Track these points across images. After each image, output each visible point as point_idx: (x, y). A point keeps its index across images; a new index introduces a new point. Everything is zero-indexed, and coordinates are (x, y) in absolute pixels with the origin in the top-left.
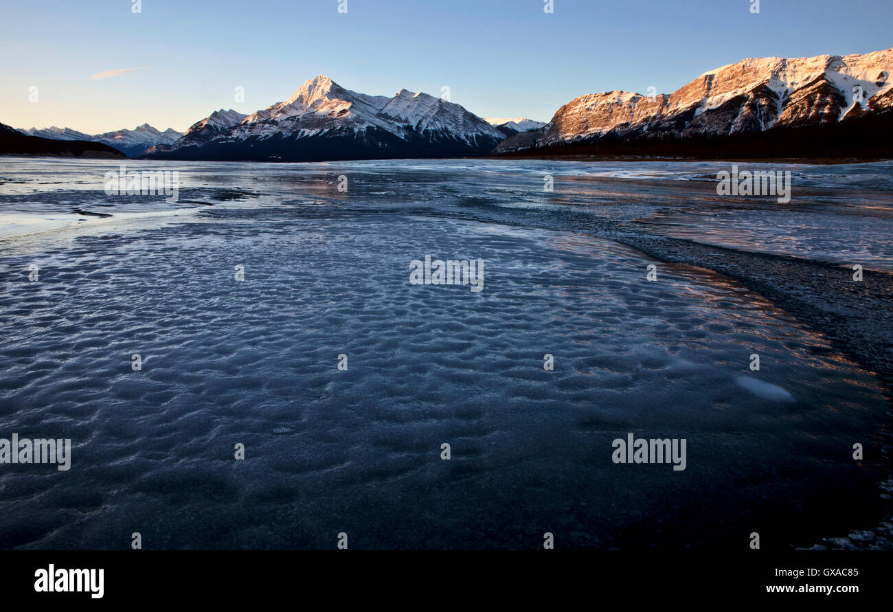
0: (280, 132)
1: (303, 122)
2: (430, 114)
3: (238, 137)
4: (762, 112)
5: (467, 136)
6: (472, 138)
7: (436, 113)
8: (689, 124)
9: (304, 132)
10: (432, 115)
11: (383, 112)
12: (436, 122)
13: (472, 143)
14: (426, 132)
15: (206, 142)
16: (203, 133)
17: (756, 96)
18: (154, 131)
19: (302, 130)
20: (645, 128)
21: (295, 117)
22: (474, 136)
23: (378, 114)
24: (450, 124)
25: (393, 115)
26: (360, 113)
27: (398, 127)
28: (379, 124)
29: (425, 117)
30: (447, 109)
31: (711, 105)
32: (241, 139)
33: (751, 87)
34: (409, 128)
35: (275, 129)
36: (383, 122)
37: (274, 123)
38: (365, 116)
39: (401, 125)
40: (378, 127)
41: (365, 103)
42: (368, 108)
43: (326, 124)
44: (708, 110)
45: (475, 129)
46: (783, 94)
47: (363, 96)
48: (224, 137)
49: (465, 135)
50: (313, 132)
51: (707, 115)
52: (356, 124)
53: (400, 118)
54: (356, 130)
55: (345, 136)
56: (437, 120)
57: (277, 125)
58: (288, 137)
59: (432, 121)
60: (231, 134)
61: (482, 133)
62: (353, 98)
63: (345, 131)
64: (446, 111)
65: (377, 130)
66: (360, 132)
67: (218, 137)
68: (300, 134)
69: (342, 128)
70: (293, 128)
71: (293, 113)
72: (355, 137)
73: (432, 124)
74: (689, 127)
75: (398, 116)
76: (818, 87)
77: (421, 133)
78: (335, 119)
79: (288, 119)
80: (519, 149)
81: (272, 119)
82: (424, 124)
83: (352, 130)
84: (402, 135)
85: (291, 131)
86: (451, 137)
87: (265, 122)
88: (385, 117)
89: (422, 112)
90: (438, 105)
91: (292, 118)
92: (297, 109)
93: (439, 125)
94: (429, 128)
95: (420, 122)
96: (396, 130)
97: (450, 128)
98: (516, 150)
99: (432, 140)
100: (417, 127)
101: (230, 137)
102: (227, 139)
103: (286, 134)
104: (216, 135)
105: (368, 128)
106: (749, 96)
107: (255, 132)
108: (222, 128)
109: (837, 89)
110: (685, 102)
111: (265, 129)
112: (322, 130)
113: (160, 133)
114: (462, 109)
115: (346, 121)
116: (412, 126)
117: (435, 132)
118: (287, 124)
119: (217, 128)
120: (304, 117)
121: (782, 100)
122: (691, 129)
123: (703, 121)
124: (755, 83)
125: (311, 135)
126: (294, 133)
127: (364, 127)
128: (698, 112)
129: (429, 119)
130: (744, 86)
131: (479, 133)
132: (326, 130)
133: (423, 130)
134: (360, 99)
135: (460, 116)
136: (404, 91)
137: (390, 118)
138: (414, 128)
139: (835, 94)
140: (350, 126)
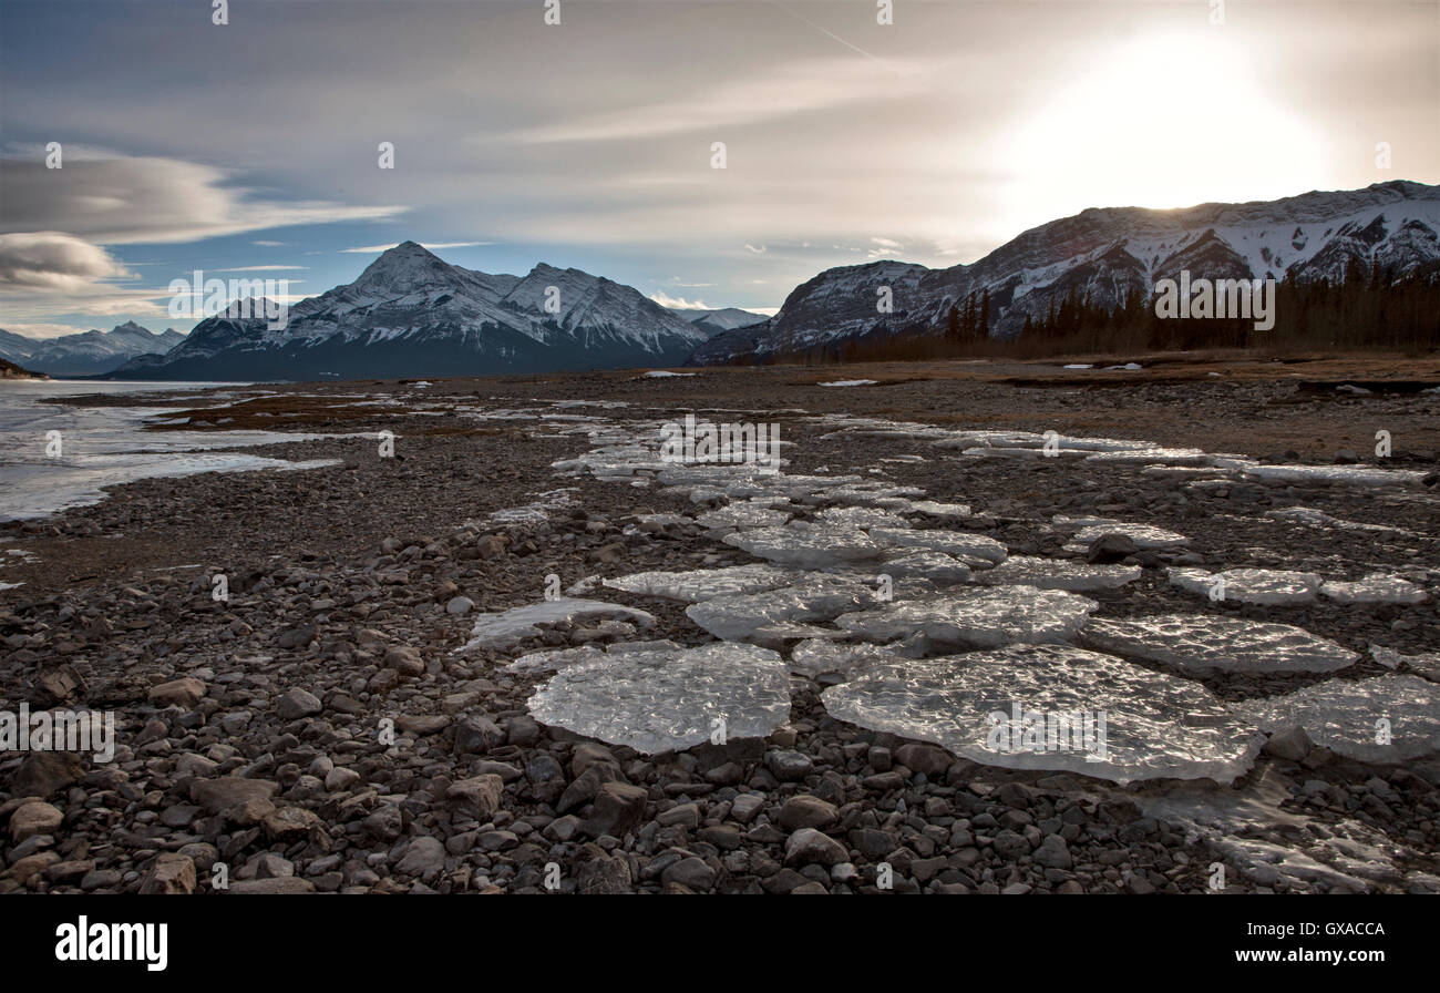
0: (341, 334)
1: (379, 317)
2: (584, 302)
3: (272, 342)
4: (1123, 291)
5: (644, 337)
6: (653, 339)
7: (596, 302)
8: (1006, 312)
9: (380, 333)
10: (587, 304)
11: (510, 300)
12: (595, 315)
13: (654, 347)
14: (579, 330)
15: (220, 349)
16: (215, 335)
17: (1111, 266)
18: (144, 333)
19: (377, 329)
20: (934, 320)
21: (365, 308)
22: (657, 337)
23: (501, 303)
24: (617, 318)
25: (525, 303)
26: (469, 301)
27: (534, 324)
28: (503, 320)
29: (575, 308)
30: (613, 294)
31: (1039, 281)
32: (277, 345)
33: (1099, 251)
34: (550, 325)
35: (333, 327)
36: (510, 316)
37: (331, 317)
38: (479, 307)
39: (538, 320)
40: (500, 323)
41: (480, 286)
42: (486, 293)
43: (416, 319)
44: (1035, 290)
45: (657, 326)
46: (1151, 264)
47: (477, 274)
48: (249, 341)
49: (641, 335)
50: (395, 333)
51: (1035, 297)
52: (465, 319)
53: (537, 310)
54: (464, 329)
55: (446, 339)
56: (597, 312)
57: (336, 322)
58: (355, 341)
59: (588, 313)
60: (260, 337)
61: (669, 331)
62: (461, 277)
63: (445, 331)
64: (611, 298)
65: (500, 329)
66: (471, 332)
67: (239, 342)
68: (373, 335)
69: (442, 325)
70: (363, 326)
71: (363, 301)
72: (463, 340)
73: (588, 318)
74: (1006, 317)
75: (533, 305)
76: (1207, 251)
77: (571, 332)
78: (431, 311)
79: (353, 312)
80: (731, 356)
81: (328, 311)
82: (575, 320)
83: (458, 329)
84: (540, 336)
85: (358, 331)
86: (619, 338)
87: (315, 317)
88: (511, 306)
89: (572, 299)
90: (596, 287)
91: (361, 311)
92: (369, 296)
93: (599, 320)
94: (584, 325)
95: (569, 316)
96: (530, 328)
97: (617, 324)
98: (725, 357)
99: (589, 344)
100: (564, 324)
101: (260, 342)
102: (253, 345)
103: (349, 336)
104: (236, 338)
105: (485, 325)
106: (1099, 266)
107: (300, 333)
108: (248, 328)
109: (1237, 255)
110: (995, 278)
111: (316, 328)
112: (410, 330)
113: (154, 336)
114: (636, 293)
115: (447, 314)
116: (556, 322)
117: (594, 330)
118: (351, 319)
119: (240, 328)
120: (379, 309)
121: (1150, 272)
122: (1009, 320)
123: (1029, 306)
124: (1105, 246)
125: (391, 337)
126: (364, 334)
127: (478, 324)
128: (1019, 292)
129: (583, 310)
130: (1089, 251)
131: (664, 332)
132: (415, 330)
133: (575, 325)
134: (473, 279)
135: (633, 305)
136: (543, 266)
137: (521, 309)
138: (559, 325)
139: (1234, 261)
140: (454, 323)
